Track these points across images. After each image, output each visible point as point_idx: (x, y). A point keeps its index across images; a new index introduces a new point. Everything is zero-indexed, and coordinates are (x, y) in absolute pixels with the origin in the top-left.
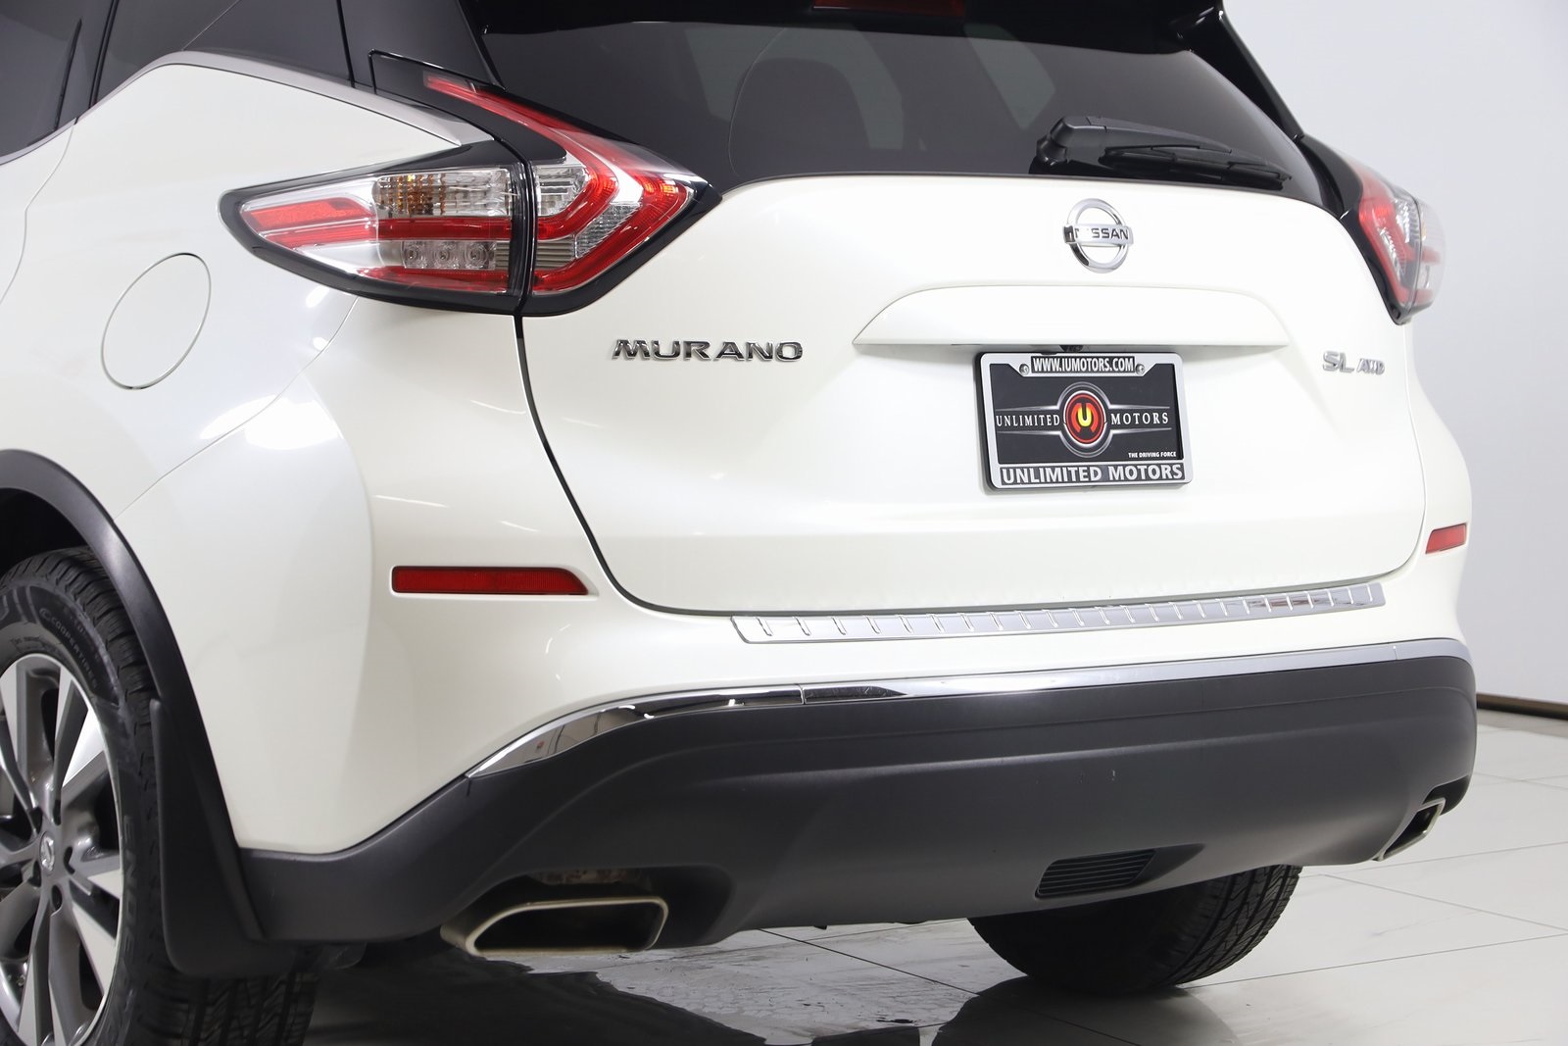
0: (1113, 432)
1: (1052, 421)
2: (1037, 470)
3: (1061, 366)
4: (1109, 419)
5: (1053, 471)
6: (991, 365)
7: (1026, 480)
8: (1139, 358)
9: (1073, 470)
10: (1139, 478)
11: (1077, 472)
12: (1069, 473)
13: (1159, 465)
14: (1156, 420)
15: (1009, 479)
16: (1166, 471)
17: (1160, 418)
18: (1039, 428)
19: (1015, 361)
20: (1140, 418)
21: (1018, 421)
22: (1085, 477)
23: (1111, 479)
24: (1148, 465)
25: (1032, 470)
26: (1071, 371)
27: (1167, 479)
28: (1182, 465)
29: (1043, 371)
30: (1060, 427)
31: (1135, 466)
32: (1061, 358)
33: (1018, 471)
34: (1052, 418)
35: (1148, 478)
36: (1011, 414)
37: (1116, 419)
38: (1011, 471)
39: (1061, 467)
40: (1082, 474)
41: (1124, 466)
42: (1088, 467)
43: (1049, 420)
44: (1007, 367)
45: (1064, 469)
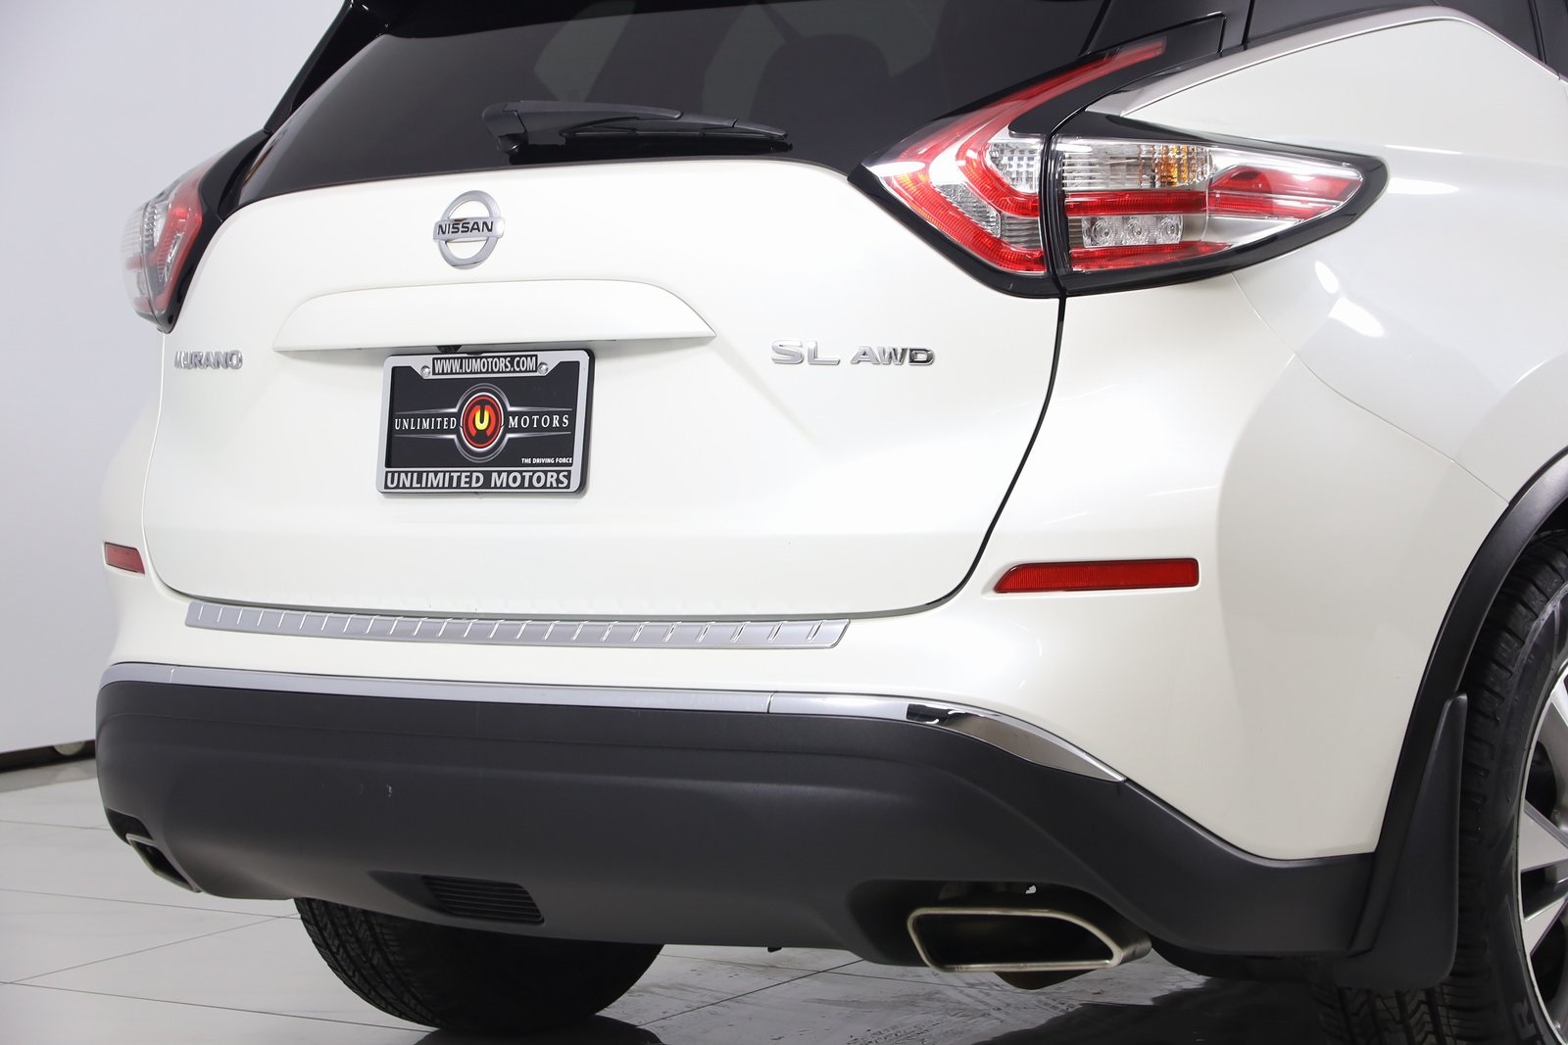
0: (509, 436)
1: (449, 425)
2: (420, 474)
3: (461, 367)
4: (507, 421)
5: (436, 476)
7: (408, 485)
8: (542, 356)
9: (455, 475)
10: (521, 486)
11: (459, 478)
12: (451, 478)
13: (545, 472)
14: (556, 423)
15: (392, 483)
16: (551, 479)
17: (561, 421)
18: (436, 431)
19: (417, 363)
20: (539, 421)
21: (415, 424)
22: (466, 482)
23: (493, 485)
24: (534, 472)
25: (415, 475)
26: (471, 373)
27: (551, 487)
28: (569, 472)
29: (443, 373)
30: (456, 431)
31: (521, 472)
32: (462, 358)
33: (403, 475)
34: (449, 422)
35: (531, 486)
36: (409, 417)
37: (513, 423)
38: (396, 475)
39: (445, 472)
40: (463, 479)
41: (509, 473)
42: (472, 472)
43: (445, 423)
44: (408, 370)
45: (447, 474)
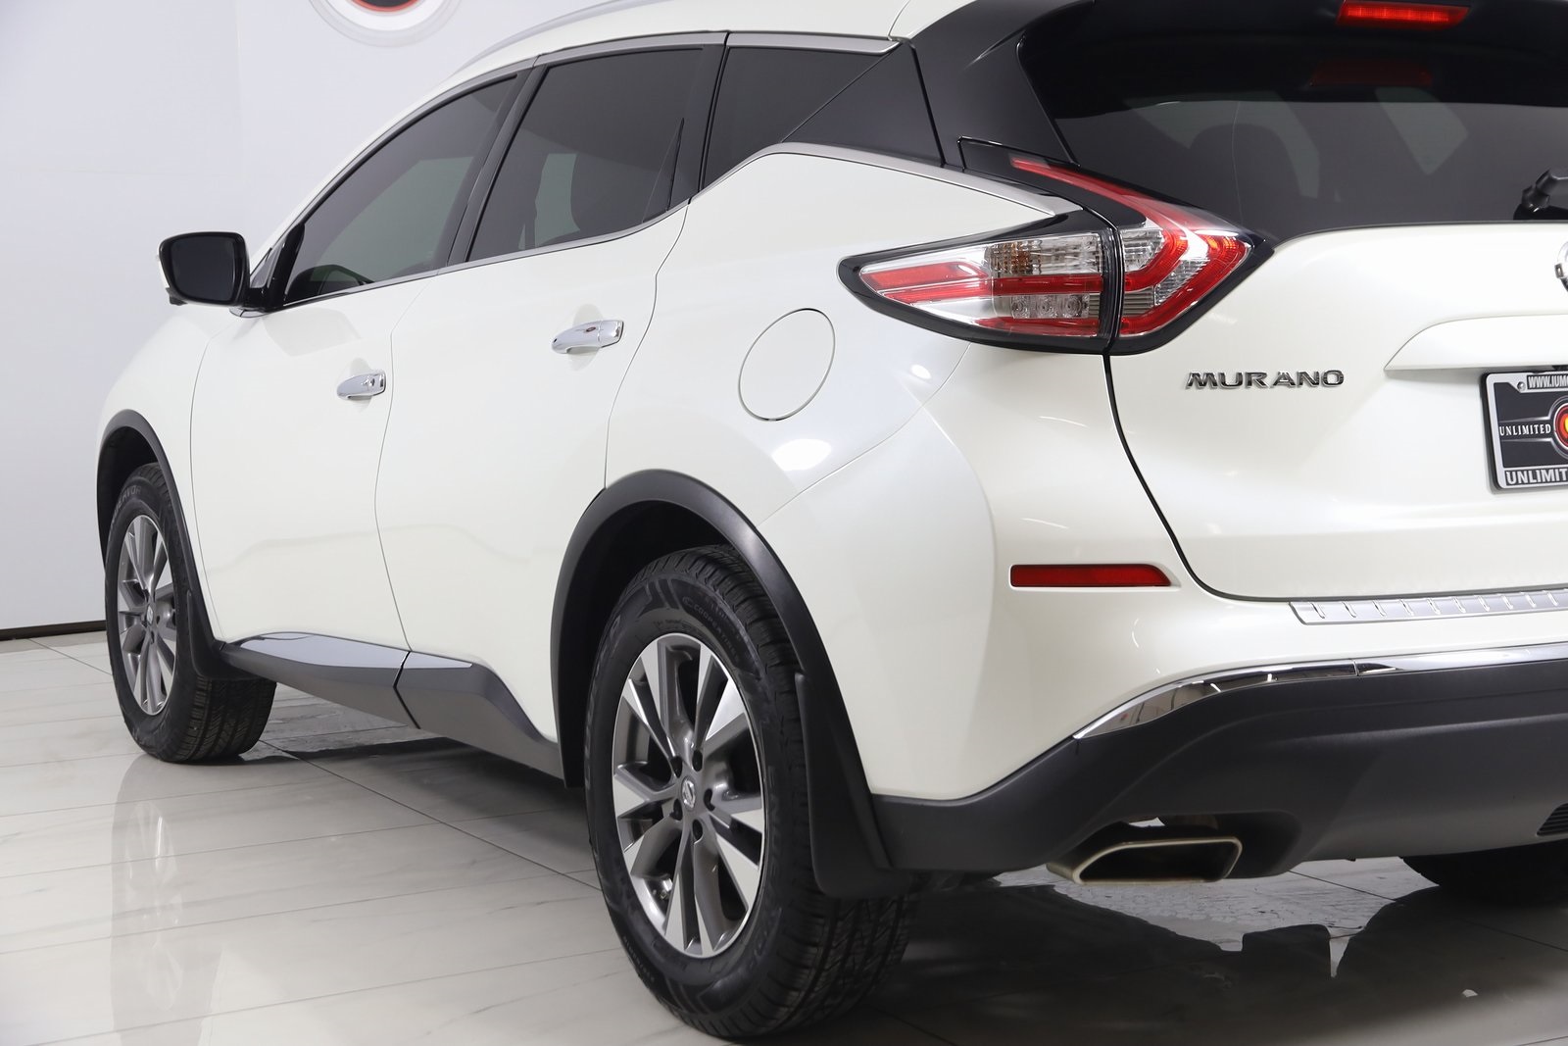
1: (1544, 430)
2: (1534, 472)
3: (1551, 382)
5: (1547, 472)
6: (1495, 384)
7: (1526, 481)
9: (1563, 471)
12: (1560, 473)
15: (1512, 480)
18: (1534, 436)
19: (1513, 380)
21: (1517, 431)
25: (1530, 472)
26: (1559, 387)
29: (1536, 388)
30: (1551, 435)
32: (1551, 376)
33: (1519, 473)
34: (1544, 427)
36: (1512, 425)
38: (1514, 473)
39: (1554, 469)
43: (1542, 429)
44: (1507, 385)
45: (1557, 471)
